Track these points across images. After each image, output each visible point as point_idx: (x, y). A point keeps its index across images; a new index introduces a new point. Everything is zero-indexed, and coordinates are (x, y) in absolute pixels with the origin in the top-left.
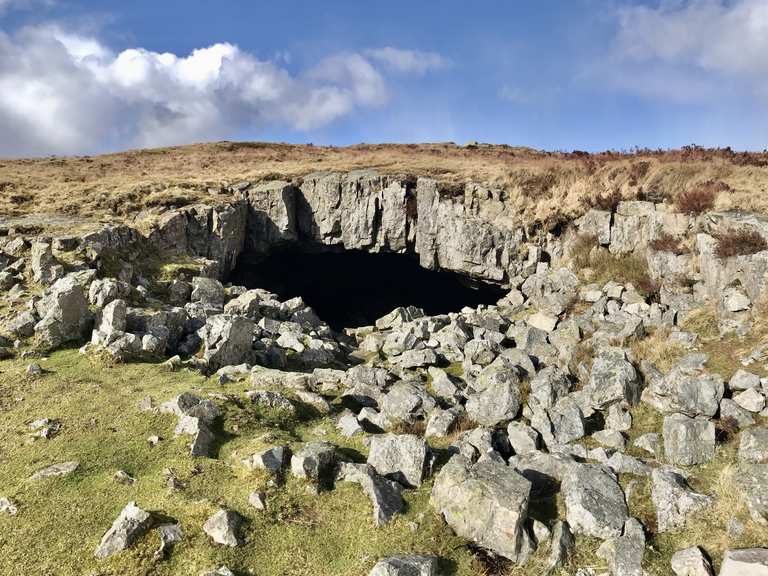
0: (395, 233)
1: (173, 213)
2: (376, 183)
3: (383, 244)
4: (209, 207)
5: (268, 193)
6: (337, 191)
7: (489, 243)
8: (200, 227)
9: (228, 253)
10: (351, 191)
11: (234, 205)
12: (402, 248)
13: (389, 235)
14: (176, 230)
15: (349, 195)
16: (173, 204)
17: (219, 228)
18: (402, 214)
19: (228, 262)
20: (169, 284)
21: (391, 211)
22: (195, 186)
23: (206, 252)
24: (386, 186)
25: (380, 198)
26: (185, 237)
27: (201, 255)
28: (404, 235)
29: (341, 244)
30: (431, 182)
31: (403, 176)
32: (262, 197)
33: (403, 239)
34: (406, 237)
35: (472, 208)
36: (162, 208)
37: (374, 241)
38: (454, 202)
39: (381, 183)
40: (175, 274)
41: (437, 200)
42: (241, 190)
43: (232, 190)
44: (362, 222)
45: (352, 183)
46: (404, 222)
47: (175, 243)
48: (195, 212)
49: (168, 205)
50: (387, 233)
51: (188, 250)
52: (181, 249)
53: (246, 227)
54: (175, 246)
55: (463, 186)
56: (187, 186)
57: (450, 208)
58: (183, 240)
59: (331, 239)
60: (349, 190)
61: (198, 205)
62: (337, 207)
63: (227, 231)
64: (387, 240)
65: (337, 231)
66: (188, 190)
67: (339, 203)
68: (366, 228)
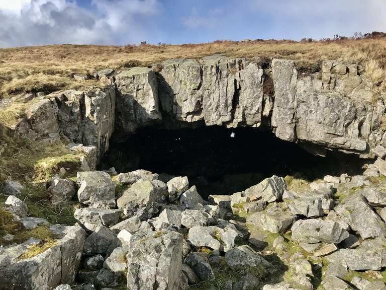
0: (252, 109)
1: (42, 100)
2: (233, 65)
3: (240, 120)
4: (80, 93)
5: (134, 77)
6: (199, 74)
7: (353, 115)
8: (72, 113)
9: (102, 136)
10: (211, 74)
11: (104, 90)
12: (256, 122)
13: (246, 112)
14: (47, 118)
15: (209, 78)
16: (40, 90)
17: (92, 113)
18: (260, 91)
19: (102, 145)
20: (49, 184)
21: (249, 90)
22: (61, 73)
23: (80, 137)
24: (241, 67)
25: (238, 79)
26: (56, 124)
27: (76, 141)
28: (260, 111)
29: (202, 121)
30: (287, 62)
31: (257, 58)
32: (129, 81)
33: (259, 115)
34: (262, 112)
35: (329, 83)
36: (27, 96)
37: (233, 117)
38: (312, 78)
39: (237, 66)
40: (54, 171)
41: (294, 78)
42: (108, 75)
43: (98, 77)
44: (222, 101)
45: (212, 67)
46: (261, 100)
47: (46, 132)
48: (65, 98)
49: (34, 92)
50: (244, 110)
51: (62, 138)
52: (54, 136)
53: (116, 110)
54: (47, 135)
55: (320, 63)
56: (52, 73)
57: (308, 84)
58: (56, 127)
59: (192, 117)
60: (209, 72)
61: (68, 91)
62: (199, 88)
63: (100, 116)
64: (244, 116)
65: (198, 110)
66: (54, 76)
67: (201, 84)
68: (226, 106)
